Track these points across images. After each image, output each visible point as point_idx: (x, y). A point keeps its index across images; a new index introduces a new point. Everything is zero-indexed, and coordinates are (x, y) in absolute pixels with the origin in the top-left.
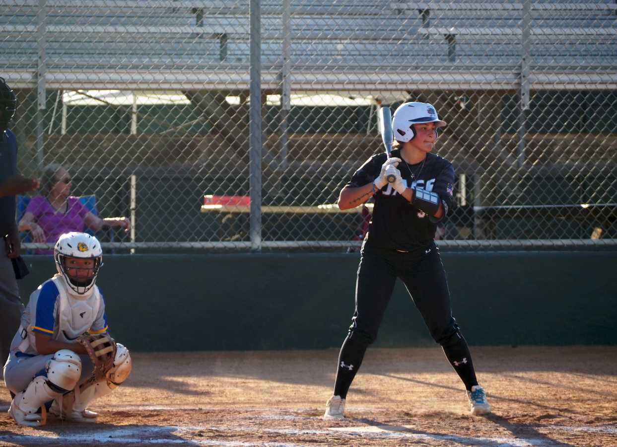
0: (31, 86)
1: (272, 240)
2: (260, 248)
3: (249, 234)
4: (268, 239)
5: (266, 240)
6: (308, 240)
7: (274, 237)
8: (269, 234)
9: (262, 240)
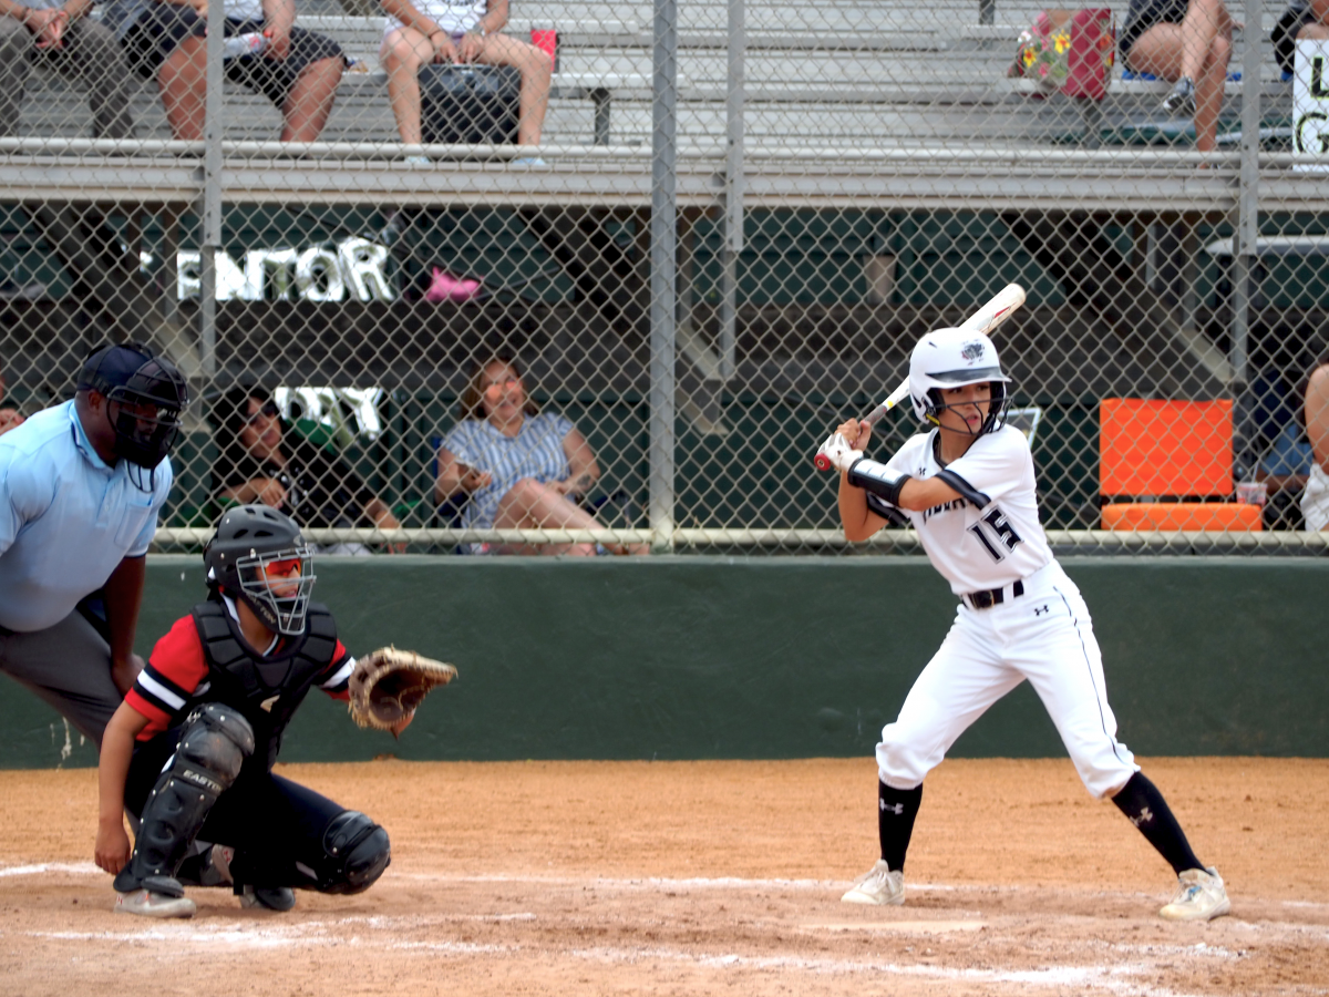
0: (189, 198)
1: (697, 527)
2: (671, 544)
3: (648, 512)
4: (689, 524)
5: (684, 526)
6: (775, 527)
7: (701, 520)
8: (690, 514)
9: (675, 527)
